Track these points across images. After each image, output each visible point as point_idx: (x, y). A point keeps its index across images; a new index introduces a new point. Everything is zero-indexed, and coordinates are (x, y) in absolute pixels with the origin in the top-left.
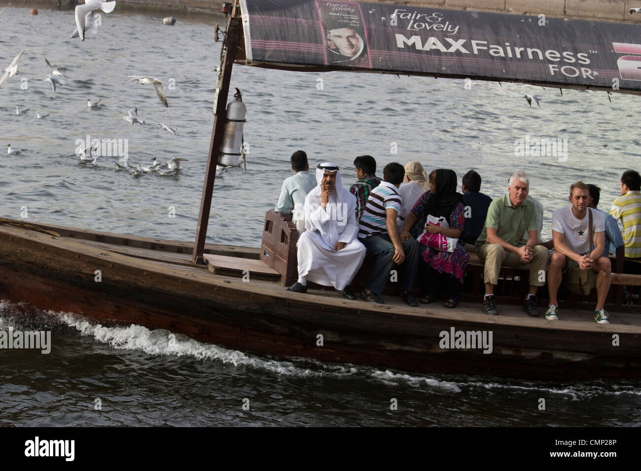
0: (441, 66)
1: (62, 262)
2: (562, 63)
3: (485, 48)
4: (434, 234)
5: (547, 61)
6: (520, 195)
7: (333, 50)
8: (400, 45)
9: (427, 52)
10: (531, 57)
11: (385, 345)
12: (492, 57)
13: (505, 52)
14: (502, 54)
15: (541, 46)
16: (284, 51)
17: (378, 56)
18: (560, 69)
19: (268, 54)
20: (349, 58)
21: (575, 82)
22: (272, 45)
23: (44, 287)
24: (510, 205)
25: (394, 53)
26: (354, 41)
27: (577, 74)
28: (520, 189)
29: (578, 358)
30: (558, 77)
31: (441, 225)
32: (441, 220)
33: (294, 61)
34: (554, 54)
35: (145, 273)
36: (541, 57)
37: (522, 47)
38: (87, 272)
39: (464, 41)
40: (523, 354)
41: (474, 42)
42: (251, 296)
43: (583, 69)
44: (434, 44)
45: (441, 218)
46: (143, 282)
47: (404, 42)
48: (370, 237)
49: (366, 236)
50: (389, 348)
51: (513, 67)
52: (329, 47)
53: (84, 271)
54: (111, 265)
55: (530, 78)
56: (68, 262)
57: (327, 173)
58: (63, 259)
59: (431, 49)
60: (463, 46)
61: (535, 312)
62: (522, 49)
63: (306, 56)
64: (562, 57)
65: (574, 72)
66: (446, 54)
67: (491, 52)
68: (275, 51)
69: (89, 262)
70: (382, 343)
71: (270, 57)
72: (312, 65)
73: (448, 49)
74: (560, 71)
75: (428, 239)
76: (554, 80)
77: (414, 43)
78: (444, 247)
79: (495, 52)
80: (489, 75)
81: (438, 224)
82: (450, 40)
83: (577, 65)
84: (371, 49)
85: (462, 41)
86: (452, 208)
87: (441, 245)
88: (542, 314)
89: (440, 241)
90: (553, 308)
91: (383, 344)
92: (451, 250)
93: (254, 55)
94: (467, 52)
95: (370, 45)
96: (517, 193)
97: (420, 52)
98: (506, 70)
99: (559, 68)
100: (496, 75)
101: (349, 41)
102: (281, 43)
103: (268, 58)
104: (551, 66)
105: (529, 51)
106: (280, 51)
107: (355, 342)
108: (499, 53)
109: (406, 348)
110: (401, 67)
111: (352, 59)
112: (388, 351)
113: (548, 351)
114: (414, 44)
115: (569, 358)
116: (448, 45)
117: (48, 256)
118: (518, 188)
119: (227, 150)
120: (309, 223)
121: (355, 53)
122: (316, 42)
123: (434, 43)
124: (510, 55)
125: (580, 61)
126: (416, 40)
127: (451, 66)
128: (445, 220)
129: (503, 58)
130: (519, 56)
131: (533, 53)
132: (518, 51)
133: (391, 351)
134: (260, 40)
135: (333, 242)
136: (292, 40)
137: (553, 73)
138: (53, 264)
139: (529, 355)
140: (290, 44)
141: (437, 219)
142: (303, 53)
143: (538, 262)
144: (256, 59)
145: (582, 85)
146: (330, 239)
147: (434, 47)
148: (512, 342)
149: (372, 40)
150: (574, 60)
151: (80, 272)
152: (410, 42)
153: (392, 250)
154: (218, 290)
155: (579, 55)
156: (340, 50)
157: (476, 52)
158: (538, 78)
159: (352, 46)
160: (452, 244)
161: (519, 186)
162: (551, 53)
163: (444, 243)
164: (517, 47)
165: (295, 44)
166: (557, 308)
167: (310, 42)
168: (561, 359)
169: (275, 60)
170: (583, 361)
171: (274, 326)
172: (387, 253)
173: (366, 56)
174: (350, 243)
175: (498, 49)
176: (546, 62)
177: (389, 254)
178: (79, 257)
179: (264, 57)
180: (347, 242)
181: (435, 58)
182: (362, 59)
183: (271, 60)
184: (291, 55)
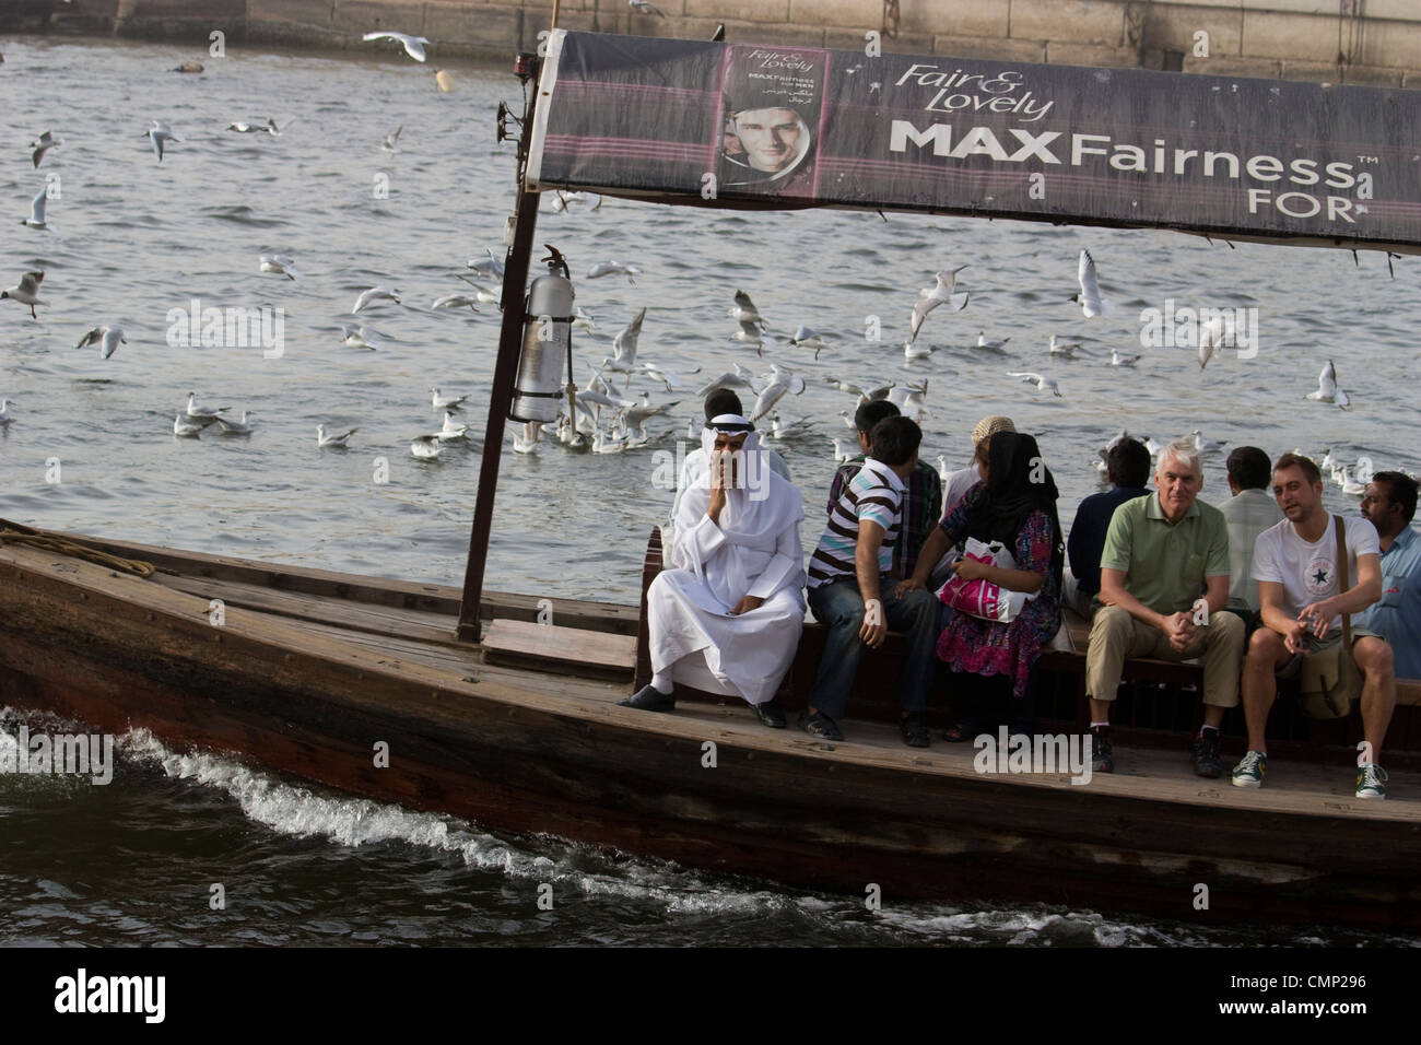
0: (983, 192)
1: (121, 627)
2: (1283, 184)
3: (1103, 152)
4: (971, 581)
5: (1248, 181)
6: (1178, 492)
7: (732, 157)
8: (898, 144)
9: (958, 162)
10: (1209, 171)
11: (819, 832)
12: (1114, 172)
13: (1150, 161)
14: (1140, 166)
15: (1243, 146)
16: (616, 159)
17: (840, 170)
18: (1273, 201)
19: (578, 167)
20: (771, 174)
21: (1304, 229)
22: (593, 147)
23: (103, 684)
24: (1158, 515)
25: (878, 164)
26: (787, 137)
27: (1317, 209)
28: (1178, 480)
29: (1281, 877)
30: (1266, 217)
31: (995, 560)
32: (995, 550)
33: (636, 182)
34: (1270, 164)
35: (288, 656)
36: (1234, 172)
37: (1193, 149)
38: (171, 651)
39: (1054, 135)
40: (1145, 862)
41: (1078, 139)
42: (511, 713)
43: (1331, 200)
44: (981, 143)
45: (993, 543)
46: (283, 677)
47: (908, 139)
48: (827, 585)
49: (819, 582)
50: (828, 840)
51: (1161, 196)
52: (725, 150)
53: (165, 649)
54: (217, 638)
55: (1194, 220)
56: (133, 627)
57: (722, 438)
58: (124, 624)
59: (969, 155)
60: (1051, 147)
61: (1206, 767)
62: (1194, 153)
63: (666, 170)
64: (1288, 172)
65: (1310, 206)
66: (1003, 164)
67: (1115, 161)
68: (596, 160)
69: (175, 629)
70: (811, 828)
71: (581, 173)
72: (678, 190)
73: (1009, 154)
74: (1273, 204)
75: (956, 590)
76: (1254, 226)
77: (933, 141)
78: (989, 612)
79: (1124, 162)
80: (1094, 213)
81: (986, 560)
82: (1021, 134)
83: (1321, 191)
84: (824, 153)
85: (1049, 137)
86: (1021, 523)
87: (984, 605)
88: (1224, 773)
89: (980, 597)
90: (1251, 759)
91: (812, 830)
92: (1004, 617)
93: (544, 169)
94: (1056, 161)
95: (824, 146)
96: (1171, 489)
97: (942, 160)
98: (1141, 203)
99: (1273, 198)
100: (1111, 213)
101: (776, 136)
102: (614, 142)
103: (577, 175)
104: (1253, 192)
105: (1210, 158)
106: (608, 160)
107: (749, 824)
108: (1133, 162)
109: (868, 841)
110: (887, 195)
111: (775, 177)
112: (824, 844)
113: (1204, 858)
114: (932, 143)
115: (1259, 875)
116: (1012, 145)
117: (92, 615)
118: (1172, 477)
119: (527, 385)
120: (679, 552)
121: (784, 165)
122: (697, 139)
123: (982, 140)
124: (1159, 167)
125: (1329, 182)
126: (940, 135)
127: (1008, 193)
128: (1003, 550)
129: (1139, 176)
130: (1179, 169)
131: (1218, 162)
132: (1181, 157)
133: (832, 846)
134: (566, 136)
135: (735, 596)
136: (641, 136)
137: (1253, 209)
138: (104, 633)
139: (1159, 864)
140: (635, 143)
141: (985, 546)
142: (661, 165)
143: (1216, 651)
144: (548, 177)
145: (1322, 237)
146: (728, 591)
147: (978, 150)
148: (1113, 834)
149: (831, 136)
150: (1314, 178)
151: (158, 652)
152: (921, 140)
153: (857, 615)
154: (439, 697)
155: (1331, 168)
156: (750, 159)
157: (1076, 160)
158: (1214, 219)
159: (780, 147)
160: (1007, 606)
161: (1174, 471)
162: (1261, 163)
163: (991, 602)
164: (1180, 148)
165: (646, 143)
166: (1261, 760)
167: (683, 138)
168: (1237, 876)
169: (591, 180)
170: (1293, 883)
171: (568, 782)
172: (847, 622)
173: (809, 169)
174: (771, 598)
175: (1134, 154)
176: (1243, 184)
177: (852, 624)
178: (154, 618)
179: (567, 172)
180: (764, 595)
181: (976, 174)
182: (799, 178)
183: (583, 180)
184: (630, 168)
